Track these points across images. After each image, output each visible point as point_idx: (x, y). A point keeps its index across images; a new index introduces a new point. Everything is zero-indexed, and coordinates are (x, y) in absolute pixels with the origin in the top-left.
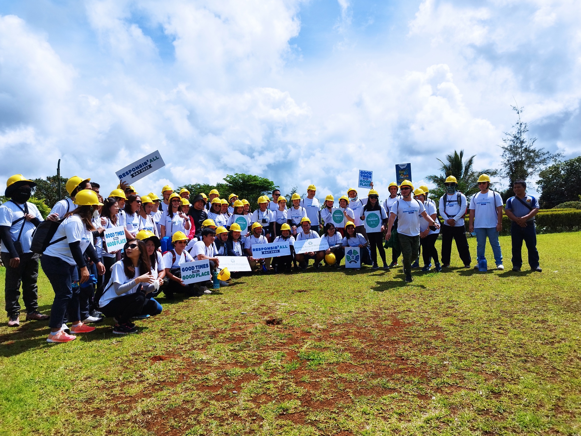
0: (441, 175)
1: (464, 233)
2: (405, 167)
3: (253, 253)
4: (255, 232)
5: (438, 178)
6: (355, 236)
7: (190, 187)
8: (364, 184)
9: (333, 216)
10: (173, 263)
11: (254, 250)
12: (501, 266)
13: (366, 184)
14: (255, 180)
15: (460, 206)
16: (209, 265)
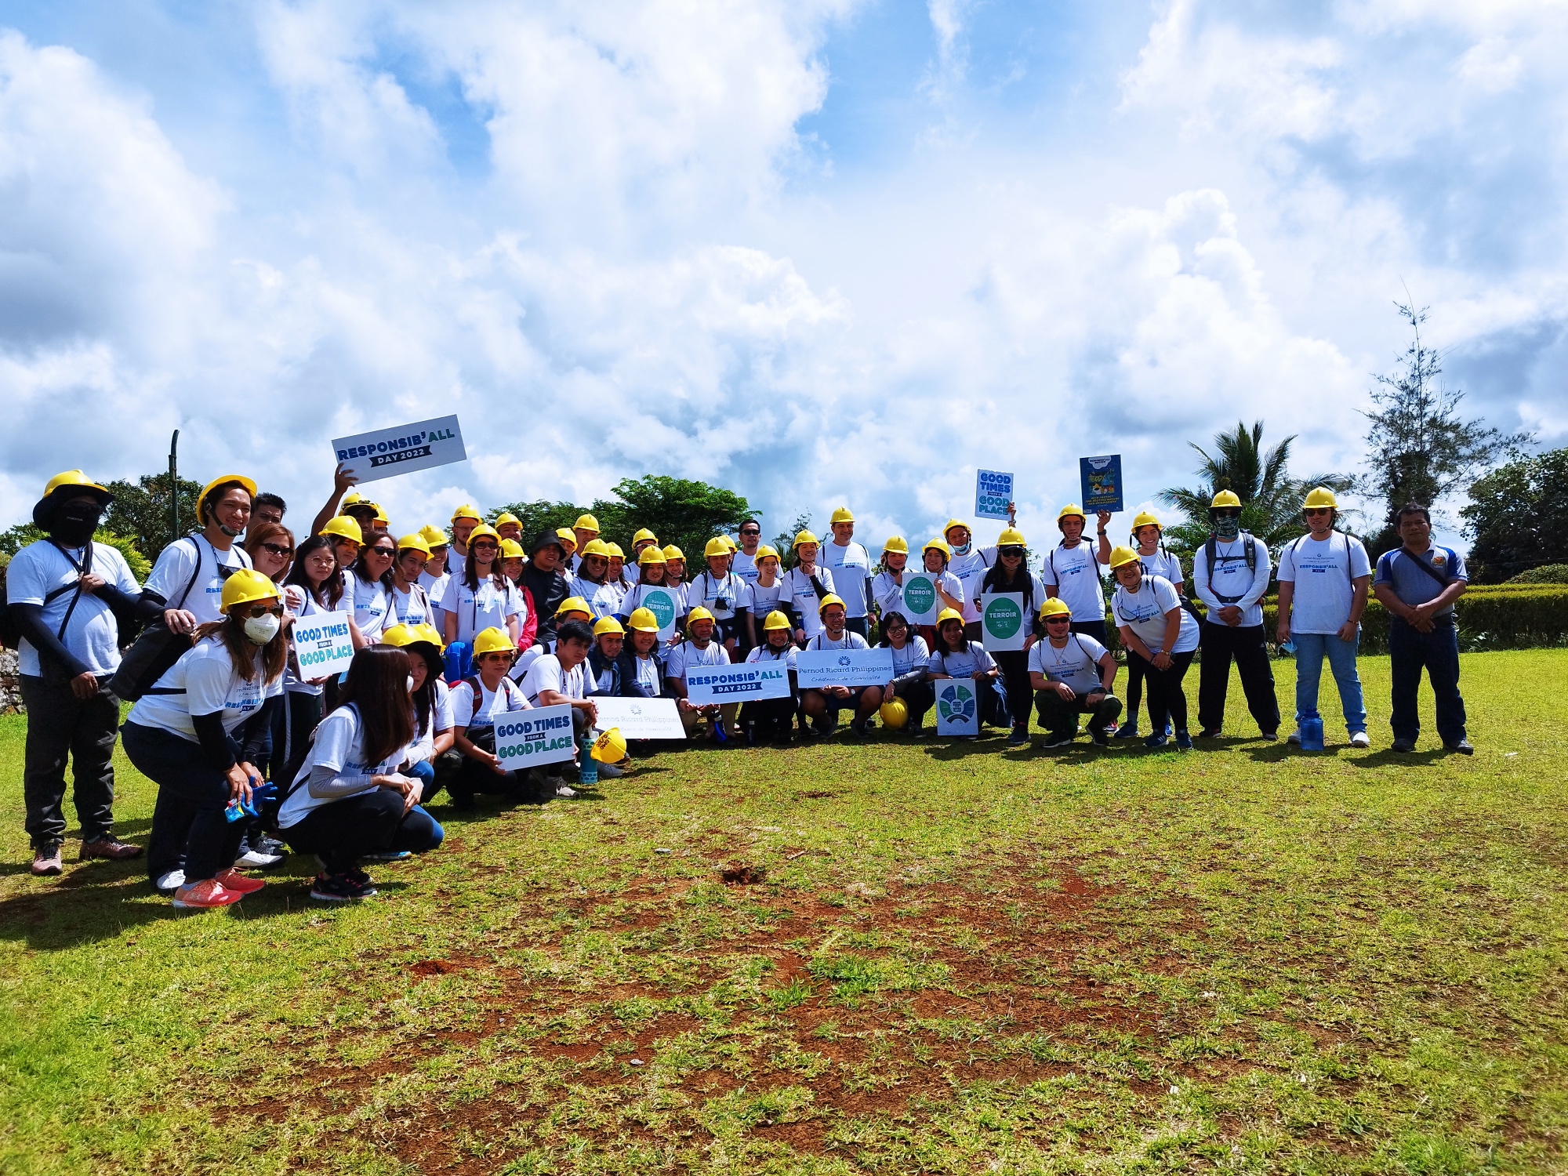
0: (1200, 487)
1: (1262, 646)
2: (1105, 465)
3: (690, 688)
4: (693, 633)
5: (1191, 496)
6: (963, 647)
7: (523, 510)
8: (990, 509)
9: (906, 593)
10: (475, 711)
11: (692, 681)
12: (1360, 737)
13: (997, 507)
14: (697, 495)
15: (1254, 571)
16: (570, 720)
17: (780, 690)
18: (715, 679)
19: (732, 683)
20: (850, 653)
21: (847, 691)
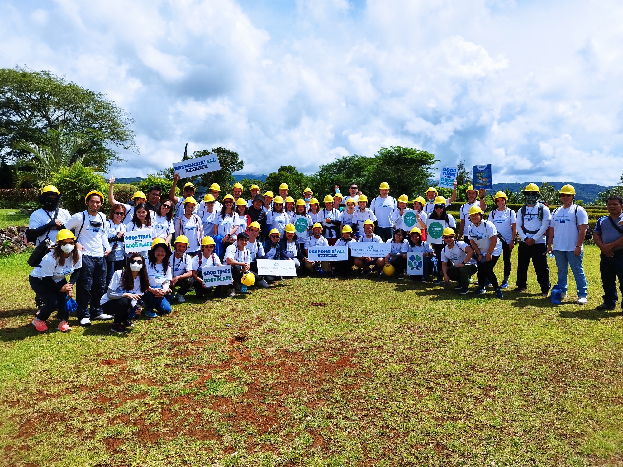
1: (544, 254)
6: (420, 244)
8: (445, 183)
9: (405, 217)
10: (200, 265)
11: (310, 252)
12: (583, 300)
13: (448, 183)
15: (542, 220)
16: (231, 270)
17: (343, 257)
18: (319, 251)
19: (326, 253)
20: (373, 244)
21: (370, 259)
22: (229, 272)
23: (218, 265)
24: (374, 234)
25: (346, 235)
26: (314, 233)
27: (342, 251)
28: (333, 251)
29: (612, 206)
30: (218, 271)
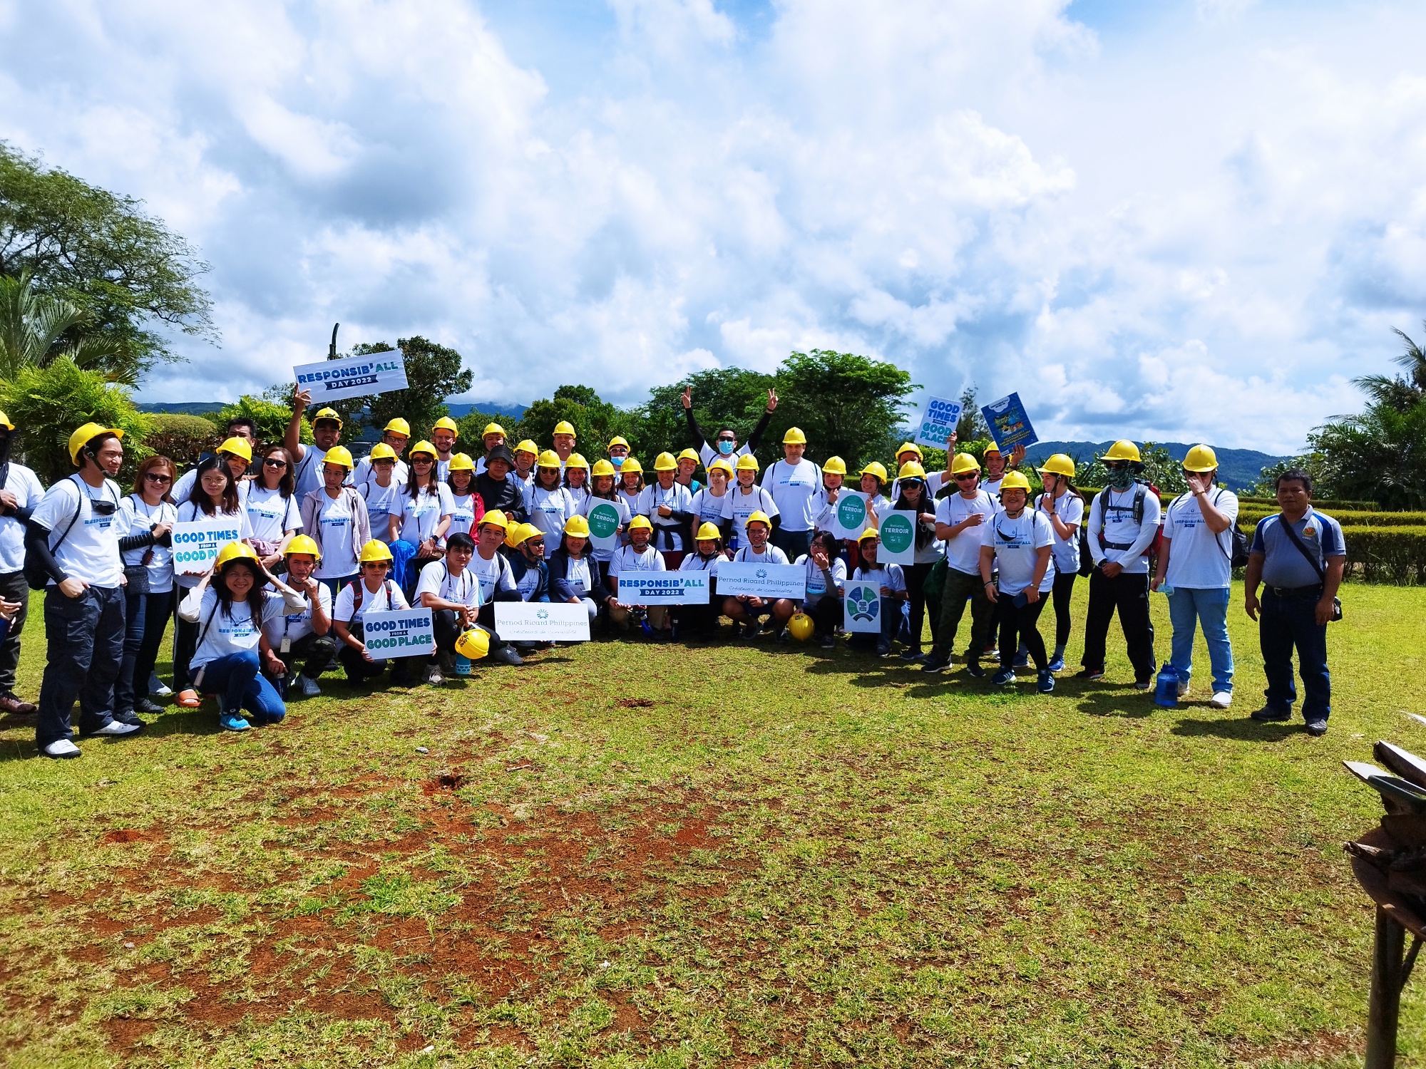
1: (1142, 596)
2: (1006, 406)
8: (930, 436)
10: (356, 609)
11: (623, 583)
12: (1222, 698)
13: (938, 435)
15: (1140, 523)
16: (431, 621)
18: (643, 583)
19: (658, 587)
20: (768, 567)
21: (760, 601)
22: (427, 624)
23: (400, 608)
24: (769, 546)
25: (705, 545)
26: (633, 540)
27: (697, 583)
28: (676, 583)
29: (1289, 494)
30: (401, 622)
